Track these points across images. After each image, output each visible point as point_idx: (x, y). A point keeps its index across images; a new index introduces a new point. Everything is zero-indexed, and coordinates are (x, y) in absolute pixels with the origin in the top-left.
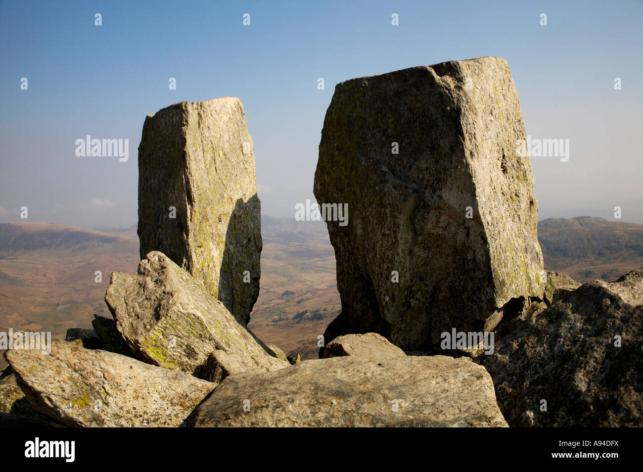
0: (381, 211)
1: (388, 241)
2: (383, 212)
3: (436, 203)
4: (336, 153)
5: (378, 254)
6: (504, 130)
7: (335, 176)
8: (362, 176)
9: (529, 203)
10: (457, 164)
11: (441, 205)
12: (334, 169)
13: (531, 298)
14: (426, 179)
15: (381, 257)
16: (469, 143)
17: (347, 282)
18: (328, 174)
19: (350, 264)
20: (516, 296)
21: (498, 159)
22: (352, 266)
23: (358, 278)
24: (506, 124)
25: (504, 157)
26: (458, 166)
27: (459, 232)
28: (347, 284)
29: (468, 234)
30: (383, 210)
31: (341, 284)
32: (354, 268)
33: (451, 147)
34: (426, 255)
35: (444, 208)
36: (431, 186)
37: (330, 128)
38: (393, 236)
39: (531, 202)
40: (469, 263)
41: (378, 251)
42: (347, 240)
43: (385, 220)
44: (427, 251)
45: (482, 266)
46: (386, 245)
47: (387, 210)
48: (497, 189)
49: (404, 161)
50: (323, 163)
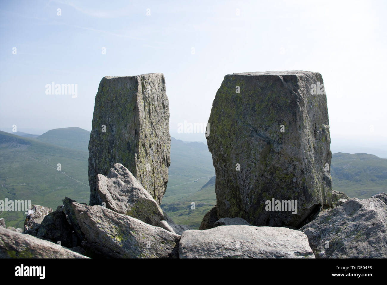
0: (248, 152)
1: (251, 169)
2: (249, 152)
3: (279, 150)
4: (223, 115)
5: (244, 175)
6: (317, 113)
7: (221, 128)
8: (238, 130)
9: (327, 153)
10: (292, 132)
11: (281, 152)
12: (220, 123)
13: (325, 205)
14: (274, 137)
15: (246, 177)
16: (299, 121)
17: (222, 189)
18: (217, 126)
19: (225, 178)
20: (317, 203)
21: (313, 129)
22: (226, 180)
23: (229, 187)
24: (319, 110)
25: (316, 128)
26: (292, 133)
27: (290, 167)
28: (222, 190)
29: (294, 169)
30: (249, 151)
31: (218, 189)
32: (227, 181)
33: (289, 122)
34: (270, 177)
35: (283, 154)
36: (277, 141)
37: (220, 100)
38: (254, 166)
39: (328, 153)
40: (294, 184)
41: (245, 173)
42: (224, 164)
43: (250, 156)
44: (271, 176)
45: (300, 186)
46: (250, 171)
47: (252, 152)
48: (311, 145)
49: (263, 126)
50: (213, 119)
